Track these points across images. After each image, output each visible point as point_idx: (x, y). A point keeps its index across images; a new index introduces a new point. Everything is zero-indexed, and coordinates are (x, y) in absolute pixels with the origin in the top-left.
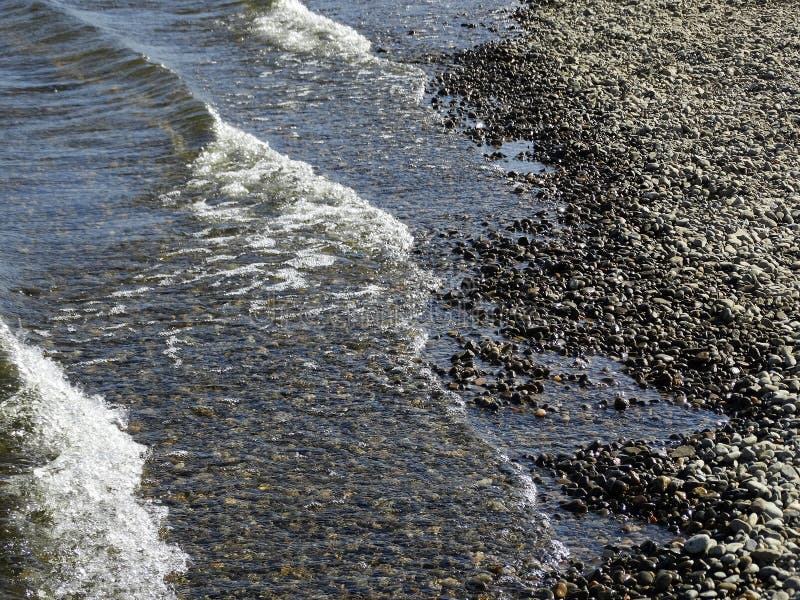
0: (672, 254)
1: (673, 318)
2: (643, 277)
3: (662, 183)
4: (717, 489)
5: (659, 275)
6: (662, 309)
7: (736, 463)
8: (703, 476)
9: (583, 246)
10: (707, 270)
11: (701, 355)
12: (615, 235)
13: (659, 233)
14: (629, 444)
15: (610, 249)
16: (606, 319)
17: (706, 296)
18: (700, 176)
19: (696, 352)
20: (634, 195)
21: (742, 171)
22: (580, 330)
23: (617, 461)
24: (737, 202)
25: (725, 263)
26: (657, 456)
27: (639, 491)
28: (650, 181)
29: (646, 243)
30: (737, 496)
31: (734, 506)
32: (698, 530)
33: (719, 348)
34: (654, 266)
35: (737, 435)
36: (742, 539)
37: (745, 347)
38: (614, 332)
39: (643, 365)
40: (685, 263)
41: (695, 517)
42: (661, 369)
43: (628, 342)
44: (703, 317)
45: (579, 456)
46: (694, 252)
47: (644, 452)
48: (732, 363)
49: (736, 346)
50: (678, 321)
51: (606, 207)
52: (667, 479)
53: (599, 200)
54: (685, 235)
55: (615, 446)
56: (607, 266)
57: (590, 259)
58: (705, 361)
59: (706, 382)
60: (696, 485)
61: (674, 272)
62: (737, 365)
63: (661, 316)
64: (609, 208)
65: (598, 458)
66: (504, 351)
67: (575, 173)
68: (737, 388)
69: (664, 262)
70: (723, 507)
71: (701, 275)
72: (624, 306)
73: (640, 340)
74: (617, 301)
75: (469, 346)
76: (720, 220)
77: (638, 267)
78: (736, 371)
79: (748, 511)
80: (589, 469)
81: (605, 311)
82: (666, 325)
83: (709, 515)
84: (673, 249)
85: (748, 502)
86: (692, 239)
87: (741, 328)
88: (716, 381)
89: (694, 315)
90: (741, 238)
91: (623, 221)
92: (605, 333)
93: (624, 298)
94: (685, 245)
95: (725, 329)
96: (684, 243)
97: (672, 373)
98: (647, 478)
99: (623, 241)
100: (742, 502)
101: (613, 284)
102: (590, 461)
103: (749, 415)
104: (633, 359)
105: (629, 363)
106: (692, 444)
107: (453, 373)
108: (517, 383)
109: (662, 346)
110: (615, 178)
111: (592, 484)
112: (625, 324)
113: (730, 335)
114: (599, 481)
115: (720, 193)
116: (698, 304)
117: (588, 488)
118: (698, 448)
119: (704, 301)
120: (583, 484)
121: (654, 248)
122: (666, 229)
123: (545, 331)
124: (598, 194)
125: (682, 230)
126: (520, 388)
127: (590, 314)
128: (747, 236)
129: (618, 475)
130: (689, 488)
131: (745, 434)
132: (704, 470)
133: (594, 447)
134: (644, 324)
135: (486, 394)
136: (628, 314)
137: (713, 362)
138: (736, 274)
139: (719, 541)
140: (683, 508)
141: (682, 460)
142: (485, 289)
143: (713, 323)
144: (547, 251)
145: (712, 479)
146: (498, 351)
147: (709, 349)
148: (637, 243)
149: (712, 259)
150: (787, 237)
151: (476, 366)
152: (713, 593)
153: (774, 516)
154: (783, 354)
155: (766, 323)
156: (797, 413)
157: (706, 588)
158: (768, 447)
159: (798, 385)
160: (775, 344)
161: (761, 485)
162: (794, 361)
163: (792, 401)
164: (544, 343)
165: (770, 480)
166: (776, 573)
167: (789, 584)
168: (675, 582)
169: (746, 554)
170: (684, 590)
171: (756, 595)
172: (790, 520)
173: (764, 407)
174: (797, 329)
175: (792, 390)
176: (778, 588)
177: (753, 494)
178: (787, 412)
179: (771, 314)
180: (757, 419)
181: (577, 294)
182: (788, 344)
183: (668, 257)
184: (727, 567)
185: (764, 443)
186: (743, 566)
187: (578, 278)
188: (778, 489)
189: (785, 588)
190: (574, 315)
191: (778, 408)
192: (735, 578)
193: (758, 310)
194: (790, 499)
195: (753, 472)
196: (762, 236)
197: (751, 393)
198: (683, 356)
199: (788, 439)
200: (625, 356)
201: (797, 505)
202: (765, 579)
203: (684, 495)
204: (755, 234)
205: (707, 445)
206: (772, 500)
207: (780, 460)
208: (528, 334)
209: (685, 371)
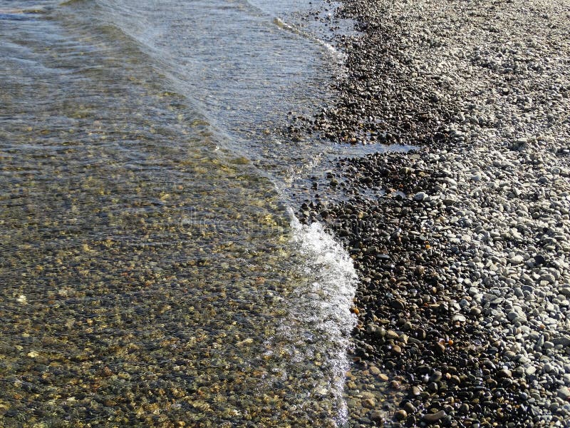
0: (413, 72)
1: (412, 99)
2: (400, 81)
3: (409, 40)
4: (429, 173)
5: (407, 81)
6: (408, 95)
7: (437, 162)
8: (423, 167)
9: (374, 68)
10: (428, 79)
11: (424, 116)
12: (388, 63)
13: (408, 63)
14: (392, 154)
15: (386, 69)
16: (383, 100)
17: (427, 90)
18: (426, 38)
19: (422, 114)
20: (397, 45)
21: (445, 36)
22: (372, 104)
23: (386, 161)
24: (442, 49)
25: (436, 76)
26: (403, 158)
27: (395, 174)
28: (404, 40)
29: (401, 66)
30: (438, 176)
31: (436, 180)
32: (420, 190)
33: (432, 113)
34: (405, 77)
35: (438, 150)
36: (439, 194)
37: (443, 112)
38: (386, 105)
39: (399, 119)
40: (418, 75)
41: (419, 185)
42: (406, 121)
43: (392, 110)
44: (425, 99)
45: (370, 159)
46: (422, 71)
47: (398, 157)
48: (438, 119)
49: (440, 112)
50: (414, 101)
51: (384, 51)
52: (407, 168)
53: (382, 48)
54: (419, 64)
55: (385, 154)
56: (384, 77)
57: (377, 74)
58: (426, 118)
59: (426, 127)
60: (420, 171)
61: (413, 80)
62: (439, 120)
63: (407, 99)
64: (386, 51)
65: (378, 159)
66: (338, 113)
67: (371, 36)
68: (439, 130)
69: (409, 75)
70: (431, 181)
71: (425, 81)
72: (391, 94)
73: (397, 109)
74: (388, 92)
75: (323, 111)
76: (434, 57)
77: (398, 77)
78: (439, 122)
79: (442, 182)
80: (374, 164)
81: (383, 96)
82: (409, 102)
83: (425, 184)
84: (413, 69)
85: (442, 179)
86: (422, 65)
87: (442, 104)
88: (430, 127)
90: (443, 65)
91: (392, 57)
92: (382, 106)
93: (391, 90)
94: (419, 68)
95: (435, 104)
96: (418, 67)
97: (411, 123)
98: (399, 168)
99: (392, 66)
100: (440, 179)
101: (386, 85)
102: (374, 160)
103: (444, 142)
104: (395, 117)
105: (393, 119)
106: (419, 153)
107: (316, 122)
108: (344, 127)
109: (407, 111)
110: (388, 38)
111: (375, 170)
112: (391, 102)
113: (437, 107)
114: (378, 169)
115: (434, 45)
116: (424, 94)
117: (373, 172)
118: (422, 156)
119: (426, 92)
120: (371, 170)
121: (405, 69)
122: (411, 61)
123: (356, 104)
124: (381, 45)
125: (417, 61)
126: (345, 129)
127: (376, 97)
128: (446, 64)
129: (386, 167)
130: (417, 172)
131: (442, 149)
132: (424, 165)
133: (377, 154)
134: (400, 102)
135: (330, 132)
136: (393, 97)
137: (429, 119)
138: (440, 81)
139: (429, 195)
140: (414, 181)
141: (414, 160)
143: (430, 102)
144: (358, 70)
145: (427, 168)
146: (336, 112)
147: (428, 113)
148: (397, 67)
149: (430, 74)
150: (463, 65)
151: (326, 120)
152: (426, 217)
153: (453, 185)
154: (460, 115)
155: (453, 102)
156: (465, 141)
157: (423, 215)
158: (452, 155)
159: (466, 129)
160: (456, 111)
161: (448, 171)
162: (464, 119)
163: (463, 136)
164: (356, 110)
165: (452, 169)
166: (454, 209)
167: (459, 214)
168: (410, 212)
169: (441, 201)
170: (413, 216)
171: (444, 218)
172: (460, 187)
173: (451, 138)
174: (466, 105)
175: (463, 131)
176: (454, 216)
177: (444, 175)
178: (461, 140)
179: (455, 98)
180: (447, 144)
181: (371, 89)
182: (462, 111)
183: (411, 73)
184: (432, 206)
185: (450, 153)
186: (439, 206)
187: (372, 82)
188: (455, 173)
189: (457, 216)
190: (369, 98)
191: (456, 139)
192: (436, 211)
193: (450, 96)
194: (460, 178)
195: (445, 166)
196: (453, 64)
197: (445, 132)
198: (416, 116)
199: (460, 152)
200: (391, 116)
201: (463, 180)
202: (448, 211)
203: (414, 175)
204: (449, 63)
205: (425, 154)
206: (453, 178)
207: (457, 161)
208: (349, 106)
209: (417, 123)
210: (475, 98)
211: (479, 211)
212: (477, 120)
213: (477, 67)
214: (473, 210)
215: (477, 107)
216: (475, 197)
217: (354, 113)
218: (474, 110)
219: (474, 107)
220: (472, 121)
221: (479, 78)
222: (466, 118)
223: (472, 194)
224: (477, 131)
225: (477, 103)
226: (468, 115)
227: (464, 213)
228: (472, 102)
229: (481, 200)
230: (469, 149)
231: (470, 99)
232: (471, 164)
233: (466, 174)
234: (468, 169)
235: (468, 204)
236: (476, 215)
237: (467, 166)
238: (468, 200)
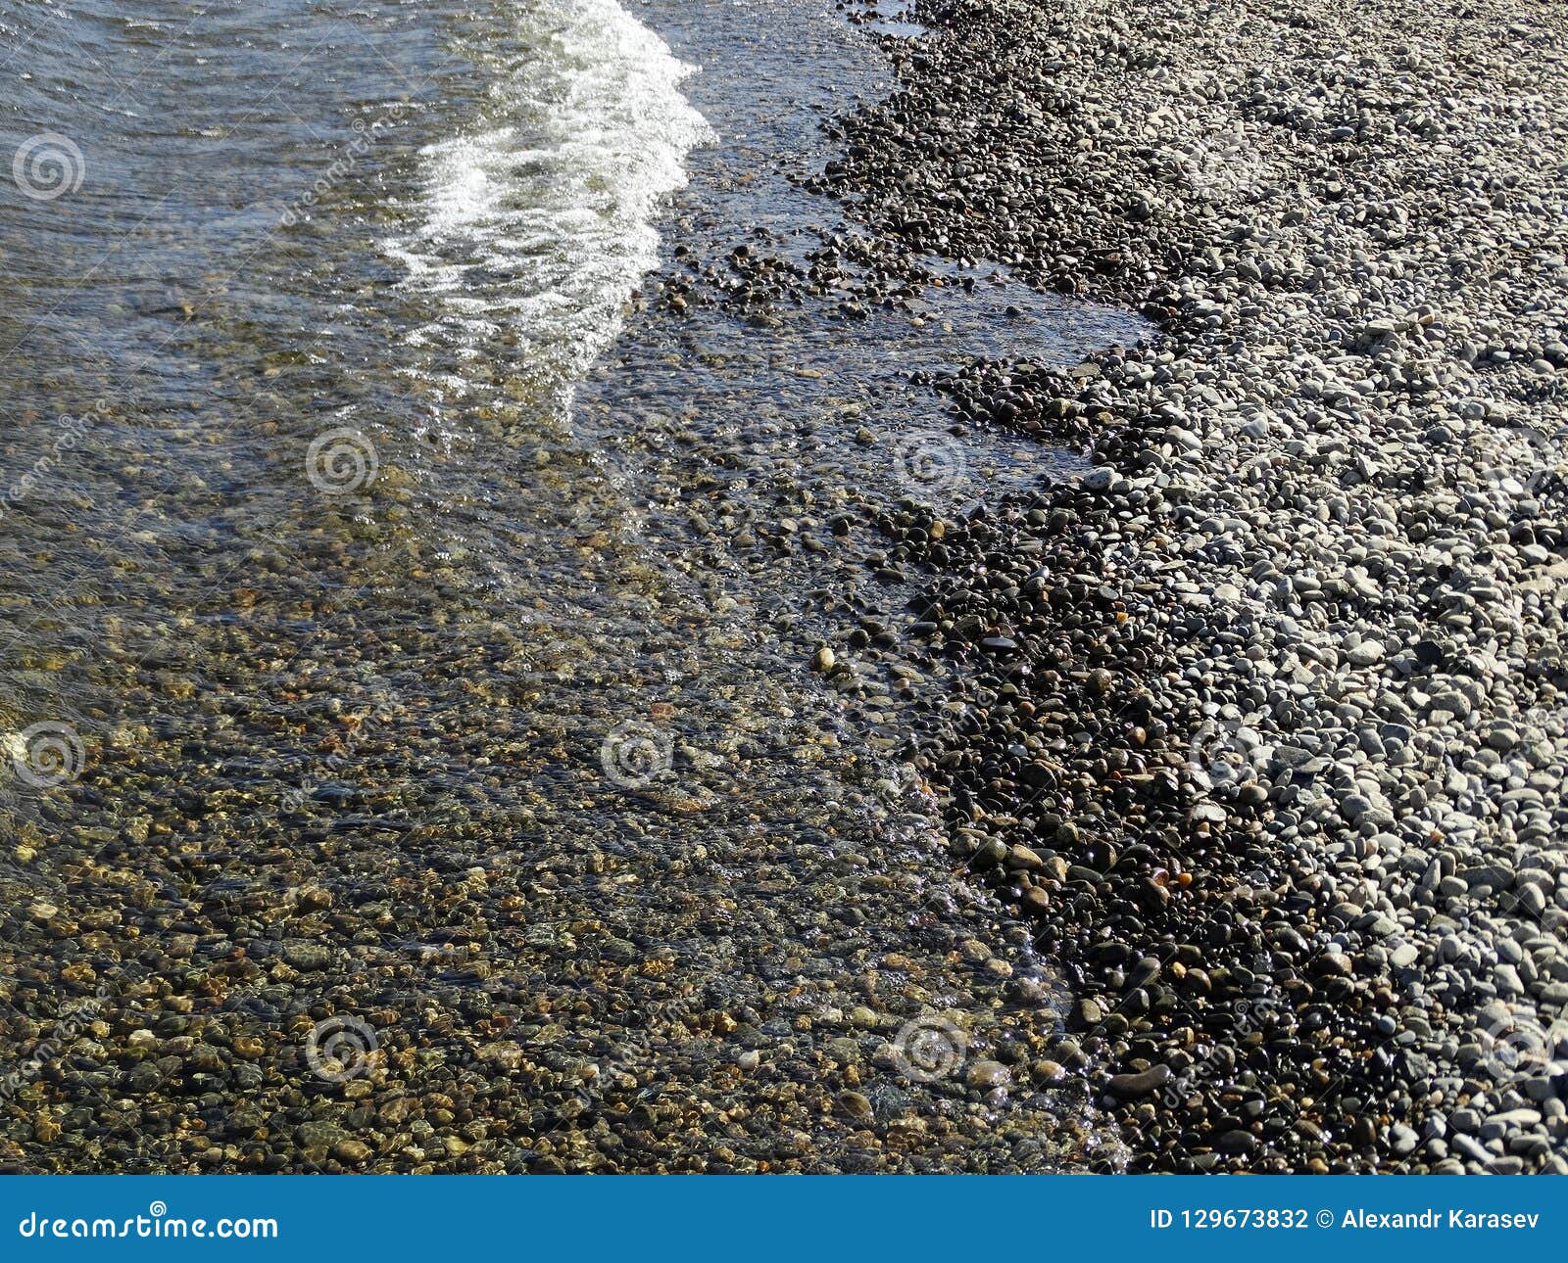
0: (1079, 136)
1: (1078, 212)
2: (1045, 163)
3: (1070, 50)
4: (1125, 415)
5: (1063, 161)
6: (1066, 201)
7: (1148, 385)
8: (1108, 399)
9: (972, 125)
10: (1121, 156)
11: (1111, 257)
12: (1012, 113)
13: (1065, 111)
14: (1022, 361)
15: (1006, 129)
16: (998, 213)
17: (1119, 187)
18: (1116, 42)
19: (1104, 253)
20: (1036, 64)
21: (1167, 37)
22: (967, 225)
23: (1007, 381)
24: (1160, 75)
25: (1143, 147)
26: (1054, 374)
27: (1032, 416)
28: (1056, 48)
29: (1049, 122)
30: (1148, 423)
31: (1144, 435)
32: (1101, 462)
33: (1133, 249)
34: (1057, 150)
35: (1150, 352)
36: (1152, 474)
38: (1007, 228)
39: (1040, 267)
40: (1095, 146)
41: (1099, 447)
42: (1062, 272)
43: (1024, 241)
44: (1115, 211)
45: (962, 374)
46: (1106, 133)
47: (1039, 371)
48: (1148, 267)
49: (1153, 246)
50: (1084, 215)
51: (1002, 78)
52: (1065, 402)
53: (993, 70)
54: (1096, 114)
55: (1005, 363)
56: (1000, 149)
57: (980, 141)
58: (1116, 264)
59: (1116, 288)
60: (1101, 410)
61: (1081, 158)
62: (1153, 270)
63: (1064, 210)
64: (1005, 79)
65: (985, 377)
66: (875, 248)
67: (965, 37)
68: (1154, 295)
69: (1070, 145)
70: (1130, 436)
71: (1114, 161)
72: (1020, 197)
73: (1038, 239)
74: (1012, 191)
76: (1138, 96)
77: (1039, 152)
78: (1152, 276)
79: (1161, 440)
80: (974, 389)
81: (997, 203)
82: (1071, 220)
83: (1114, 445)
84: (1080, 129)
85: (1161, 430)
86: (1104, 118)
87: (1160, 225)
88: (1128, 288)
89: (1104, 209)
90: (1164, 118)
91: (1022, 95)
93: (1021, 187)
94: (1096, 125)
95: (1140, 226)
96: (1094, 123)
97: (1076, 278)
98: (1043, 401)
99: (1021, 120)
100: (1154, 430)
101: (1007, 172)
102: (974, 379)
103: (1166, 329)
104: (1030, 261)
105: (1024, 265)
106: (1097, 361)
107: (813, 274)
108: (890, 287)
109: (1065, 245)
110: (1012, 44)
111: (977, 407)
112: (1021, 218)
113: (1145, 234)
114: (985, 403)
115: (1139, 64)
116: (1109, 197)
117: (972, 412)
118: (1104, 367)
119: (1117, 192)
120: (966, 406)
121: (1058, 128)
122: (1073, 106)
123: (925, 226)
124: (992, 63)
125: (1093, 107)
126: (893, 293)
127: (980, 206)
128: (1171, 115)
129: (1007, 397)
130: (1091, 413)
131: (1159, 350)
132: (1110, 392)
133: (981, 363)
134: (1044, 219)
135: (852, 300)
136: (1025, 207)
137: (1125, 265)
138: (1155, 161)
139: (1125, 474)
140: (1084, 436)
141: (1085, 380)
142: (854, 175)
143: (1126, 219)
144: (928, 131)
145: (1119, 403)
146: (868, 247)
147: (1121, 250)
148: (1037, 122)
149: (1127, 142)
150: (1218, 117)
152: (1117, 536)
153: (1192, 447)
154: (1208, 256)
155: (1190, 219)
156: (1223, 327)
157: (1108, 530)
158: (1187, 366)
159: (1225, 294)
160: (1200, 244)
161: (1177, 410)
162: (1221, 266)
163: (1218, 312)
164: (923, 240)
165: (1188, 405)
166: (1192, 514)
167: (1207, 527)
168: (1072, 522)
169: (1157, 491)
170: (1082, 532)
171: (1167, 539)
172: (1210, 453)
173: (1184, 319)
174: (1227, 228)
175: (1218, 300)
176: (1193, 532)
177: (1168, 420)
178: (1211, 326)
179: (1196, 210)
180: (1175, 334)
181: (964, 182)
182: (1216, 245)
183: (1075, 140)
184: (1134, 506)
185: (1182, 361)
186: (1153, 504)
187: (966, 163)
188: (1198, 415)
189: (1201, 532)
190: (960, 208)
191: (1200, 320)
192: (1144, 519)
193: (1181, 204)
194: (1211, 428)
195: (1169, 395)
196: (1189, 116)
197: (1169, 302)
198: (1090, 257)
199: (1211, 359)
200: (1020, 257)
201: (1219, 434)
202: (1180, 524)
203: (1085, 421)
204: (1180, 113)
205: (1115, 363)
206: (1190, 428)
207: (1201, 381)
208: (904, 230)
209: (1091, 276)
210: (1250, 209)
211: (1264, 518)
212: (1257, 268)
213: (1256, 125)
214: (1246, 518)
215: (1256, 234)
216: (1250, 480)
217: (917, 249)
218: (1248, 241)
219: (1248, 234)
220: (1244, 274)
221: (1263, 153)
222: (1227, 263)
223: (1243, 473)
224: (1256, 300)
225: (1256, 222)
226: (1233, 257)
227: (1221, 525)
228: (1244, 221)
229: (1268, 489)
230: (1233, 350)
231: (1237, 212)
232: (1241, 391)
233: (1227, 420)
234: (1231, 404)
235: (1231, 499)
236: (1253, 531)
237: (1229, 395)
238: (1231, 489)
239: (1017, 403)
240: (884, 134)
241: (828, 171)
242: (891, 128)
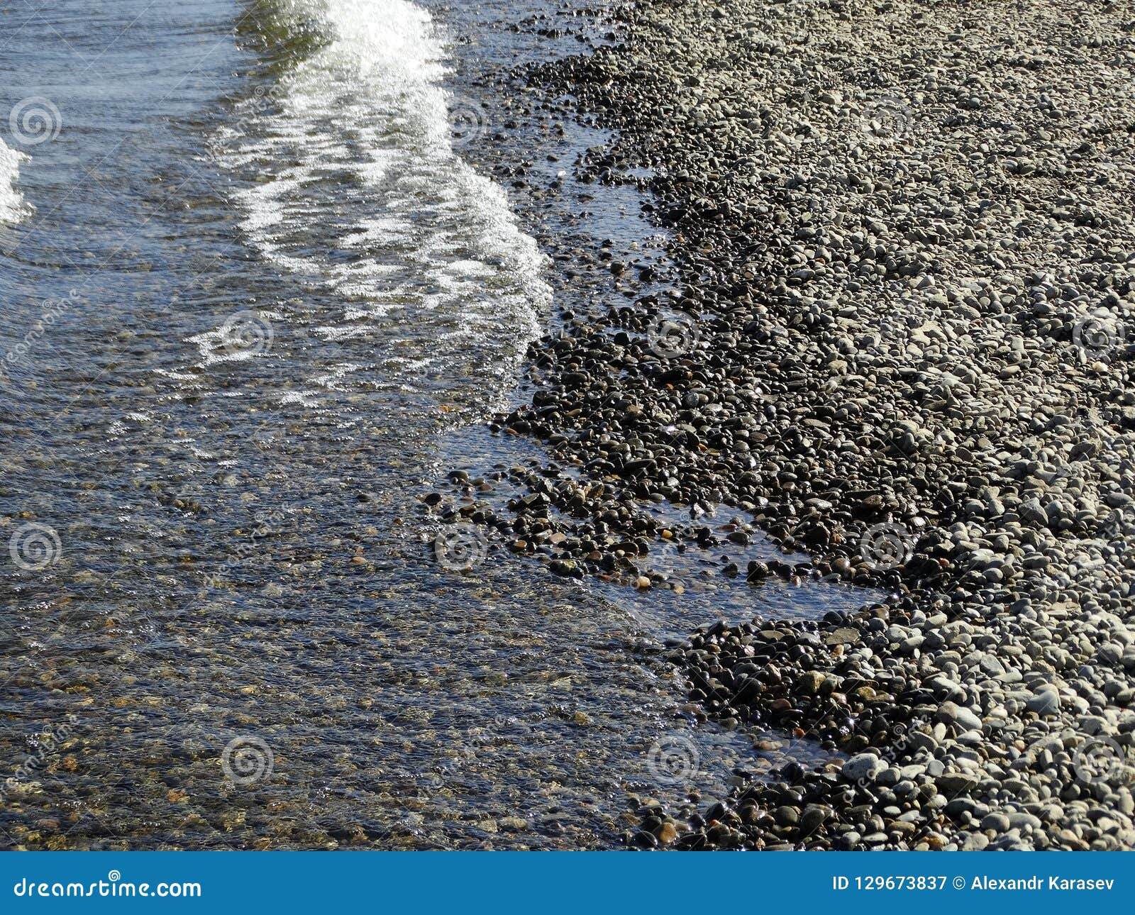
0: (832, 357)
1: (832, 447)
2: (791, 389)
3: (819, 256)
4: (889, 690)
5: (813, 387)
6: (817, 435)
7: (917, 653)
8: (870, 671)
9: (706, 345)
10: (881, 380)
11: (871, 500)
12: (752, 331)
13: (814, 328)
14: (767, 627)
15: (745, 350)
16: (737, 449)
17: (879, 416)
18: (873, 246)
19: (863, 495)
20: (780, 273)
21: (932, 239)
22: (701, 464)
23: (750, 650)
24: (925, 284)
25: (907, 369)
26: (805, 642)
27: (780, 692)
28: (803, 253)
29: (795, 341)
30: (918, 699)
31: (913, 714)
32: (862, 748)
33: (897, 490)
34: (806, 373)
35: (919, 613)
36: (923, 760)
37: (933, 489)
38: (747, 467)
39: (788, 514)
40: (850, 369)
41: (855, 731)
42: (814, 519)
43: (768, 482)
44: (874, 446)
45: (697, 643)
46: (862, 353)
47: (787, 638)
48: (915, 510)
49: (920, 486)
50: (838, 451)
51: (740, 290)
52: (819, 676)
53: (730, 280)
54: (851, 330)
55: (747, 629)
56: (738, 373)
57: (715, 365)
58: (876, 508)
60: (861, 684)
61: (834, 383)
62: (921, 514)
63: (815, 445)
64: (743, 291)
65: (723, 646)
66: (591, 495)
67: (697, 242)
68: (920, 546)
69: (820, 368)
70: (898, 716)
71: (872, 386)
72: (763, 431)
73: (784, 479)
74: (753, 423)
75: (543, 488)
76: (899, 308)
77: (785, 376)
78: (919, 522)
79: (934, 719)
80: (711, 661)
81: (737, 438)
82: (823, 456)
83: (877, 726)
84: (833, 349)
85: (933, 708)
86: (860, 336)
87: (928, 462)
89: (862, 443)
90: (930, 334)
91: (764, 309)
92: (735, 469)
93: (764, 419)
94: (850, 344)
95: (905, 463)
96: (849, 342)
97: (829, 525)
98: (792, 674)
99: (763, 339)
100: (925, 708)
101: (748, 400)
102: (711, 650)
103: (937, 585)
104: (776, 505)
105: (769, 511)
106: (856, 625)
107: (518, 526)
108: (610, 541)
109: (816, 487)
110: (752, 249)
111: (714, 683)
112: (765, 456)
113: (912, 471)
114: (723, 678)
115: (901, 271)
116: (868, 428)
117: (708, 689)
118: (864, 632)
119: (877, 423)
120: (701, 683)
121: (807, 348)
122: (824, 322)
123: (651, 468)
124: (729, 272)
125: (846, 322)
126: (614, 548)
127: (715, 442)
128: (938, 331)
129: (751, 671)
130: (850, 688)
131: (930, 611)
132: (872, 662)
133: (718, 630)
134: (791, 456)
135: (565, 557)
136: (769, 442)
137: (887, 509)
138: (921, 385)
139: (891, 762)
140: (841, 717)
141: (842, 648)
142: (567, 407)
143: (888, 454)
145: (883, 675)
146: (583, 493)
147: (883, 492)
148: (782, 342)
149: (888, 364)
150: (994, 333)
151: (551, 517)
152: (883, 837)
153: (969, 727)
154: (985, 498)
155: (963, 454)
156: (1004, 582)
157: (872, 829)
158: (962, 630)
159: (1006, 542)
160: (975, 483)
161: (953, 684)
162: (1001, 509)
163: (997, 564)
164: (648, 483)
165: (964, 675)
166: (971, 809)
167: (989, 823)
168: (829, 821)
169: (929, 781)
170: (841, 832)
171: (942, 839)
172: (991, 733)
173: (958, 573)
174: (1006, 463)
175: (998, 549)
176: (973, 829)
177: (941, 695)
178: (991, 580)
179: (970, 442)
180: (947, 590)
181: (697, 413)
182: (993, 483)
183: (826, 362)
184: (903, 799)
185: (958, 624)
186: (924, 797)
187: (699, 391)
188: (976, 688)
189: (983, 829)
190: (692, 444)
191: (977, 574)
192: (913, 815)
193: (951, 435)
194: (992, 704)
195: (941, 665)
196: (960, 331)
197: (940, 553)
198: (847, 501)
199: (990, 619)
200: (763, 501)
201: (1002, 711)
202: (955, 816)
203: (843, 698)
204: (950, 329)
205: (877, 627)
206: (968, 704)
207: (980, 647)
208: (627, 471)
209: (847, 522)
210: (1033, 441)
211: (1056, 811)
212: (1042, 511)
213: (1037, 341)
214: (1035, 811)
215: (1041, 471)
216: (1040, 766)
217: (642, 494)
218: (1031, 479)
219: (1031, 470)
220: (1028, 518)
221: (1047, 374)
222: (1008, 505)
223: (1030, 758)
224: (1043, 548)
225: (1040, 456)
226: (1013, 498)
227: (1006, 821)
228: (1026, 455)
229: (1060, 776)
230: (1017, 609)
231: (1018, 443)
232: (1027, 658)
233: (1010, 693)
234: (1016, 673)
235: (1017, 789)
236: (1044, 827)
237: (1013, 663)
238: (1017, 777)
239: (762, 677)
240: (603, 357)
241: (537, 402)
242: (611, 350)
